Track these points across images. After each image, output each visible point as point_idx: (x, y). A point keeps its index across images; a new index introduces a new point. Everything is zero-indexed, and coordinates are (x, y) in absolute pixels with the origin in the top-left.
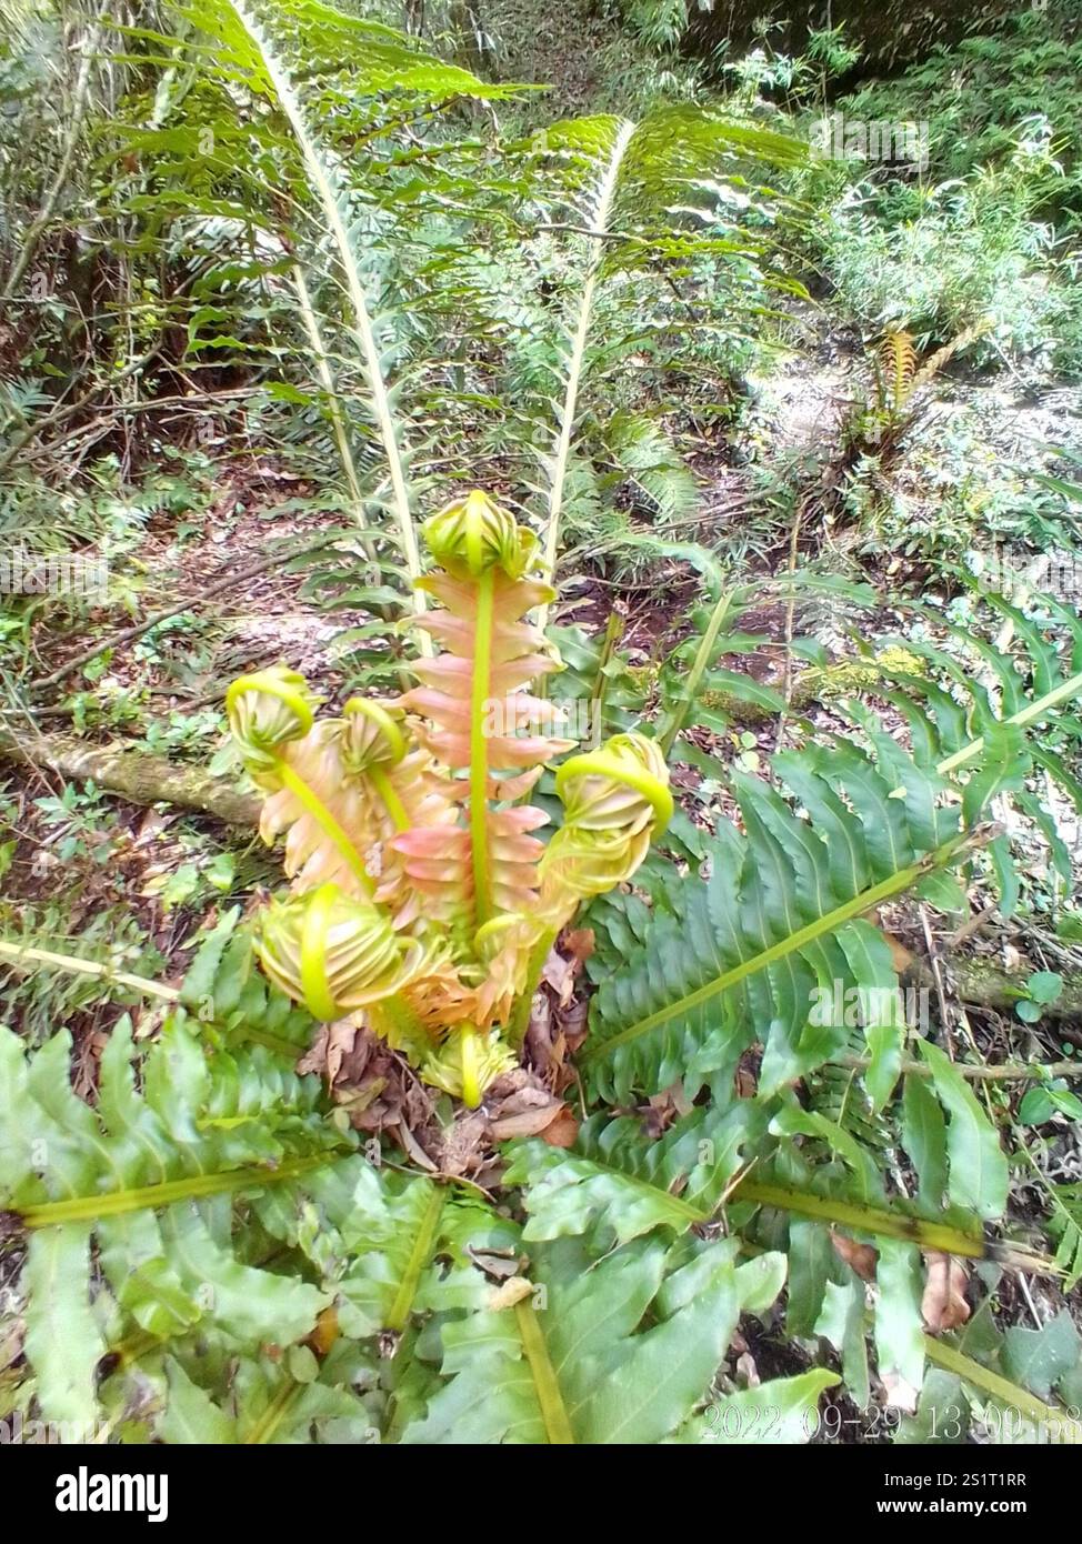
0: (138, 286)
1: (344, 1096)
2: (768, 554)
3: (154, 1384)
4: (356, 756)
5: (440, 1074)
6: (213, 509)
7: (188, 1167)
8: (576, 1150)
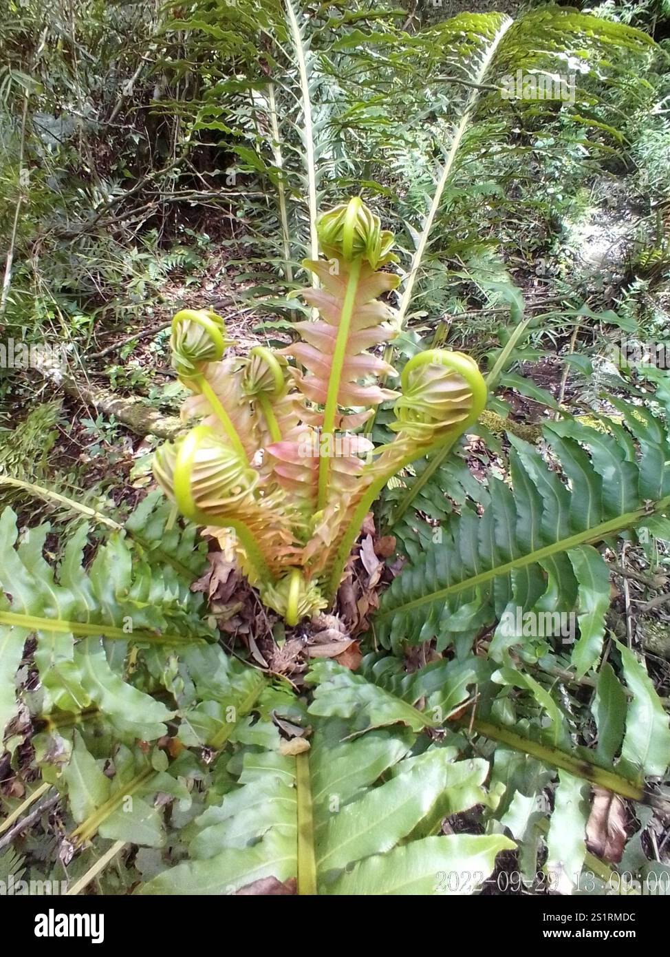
0: (183, 126)
1: (216, 609)
2: (557, 339)
3: (64, 744)
4: (251, 384)
5: (272, 599)
6: (209, 270)
7: (105, 619)
8: (356, 671)
